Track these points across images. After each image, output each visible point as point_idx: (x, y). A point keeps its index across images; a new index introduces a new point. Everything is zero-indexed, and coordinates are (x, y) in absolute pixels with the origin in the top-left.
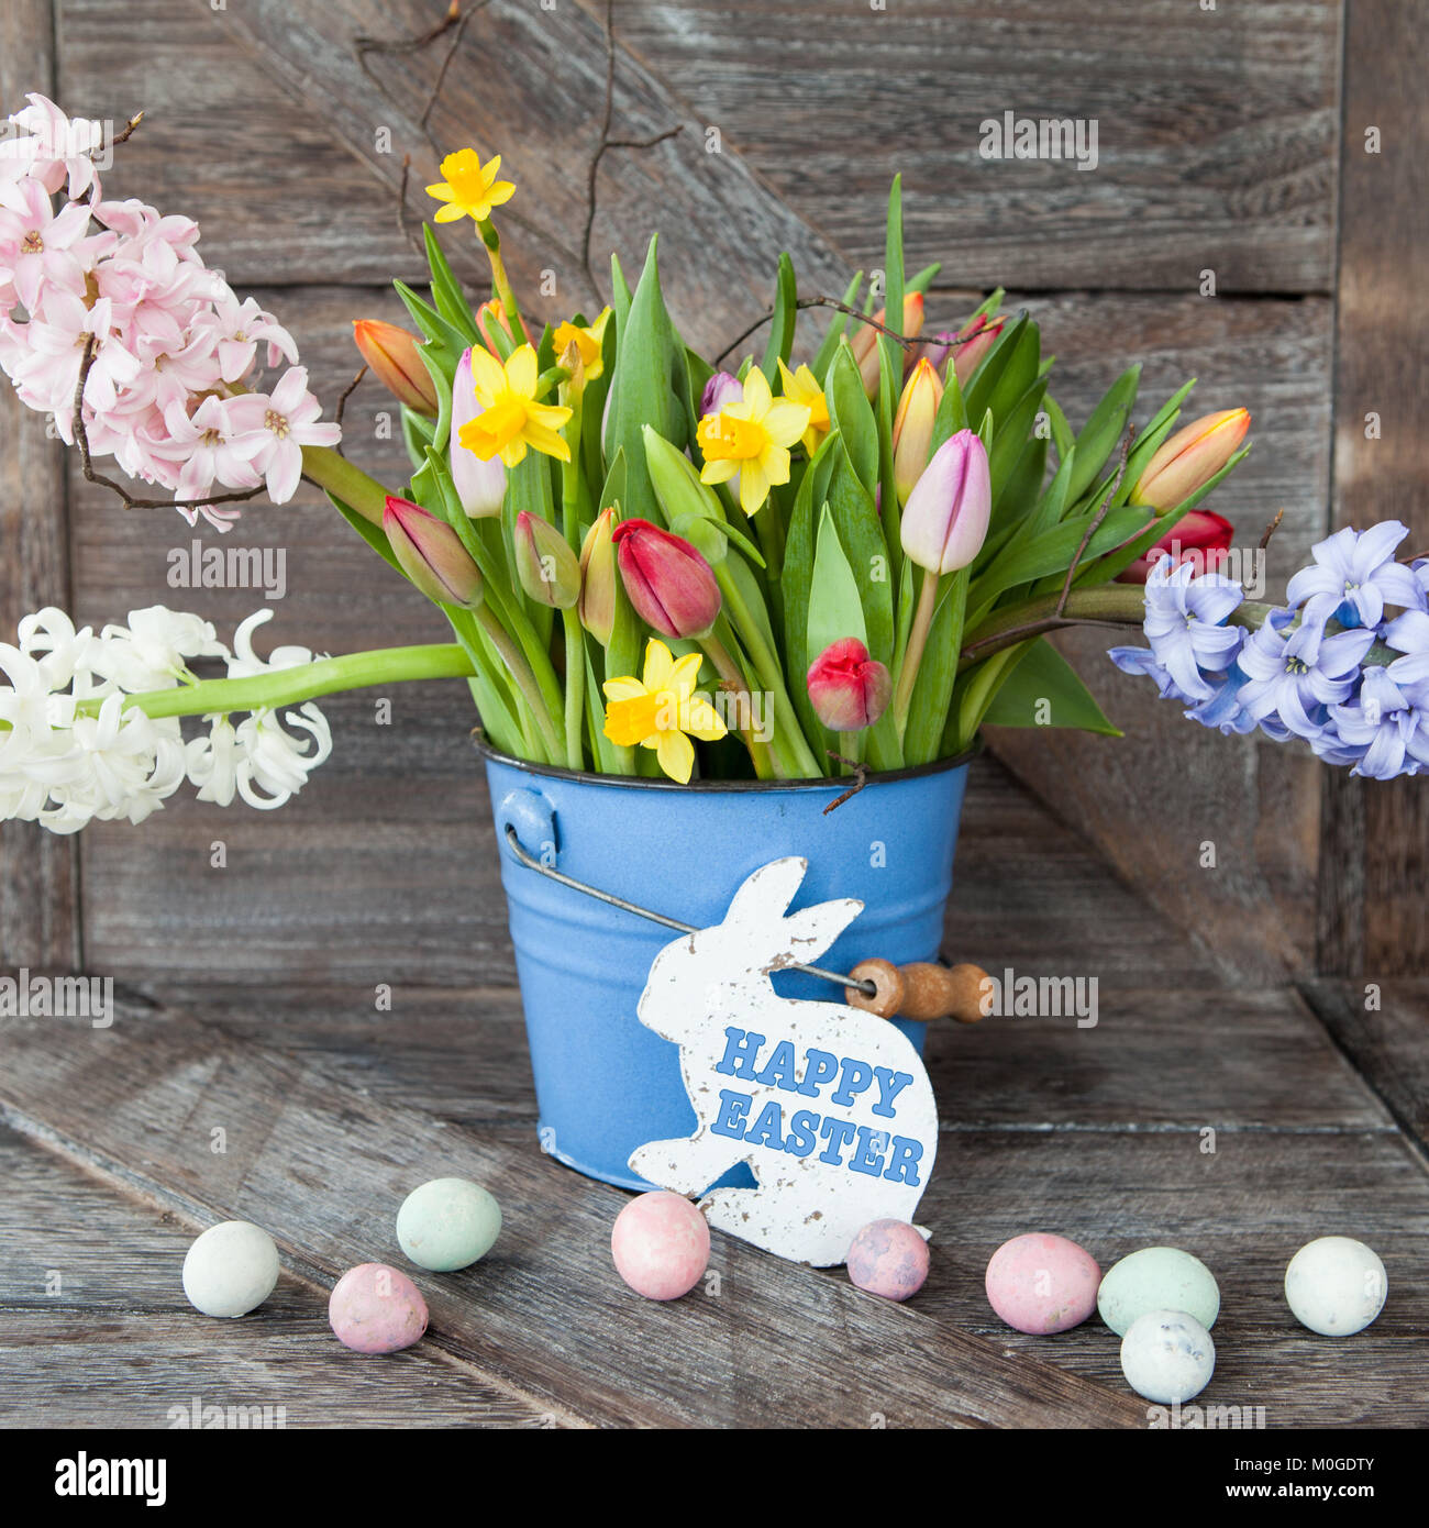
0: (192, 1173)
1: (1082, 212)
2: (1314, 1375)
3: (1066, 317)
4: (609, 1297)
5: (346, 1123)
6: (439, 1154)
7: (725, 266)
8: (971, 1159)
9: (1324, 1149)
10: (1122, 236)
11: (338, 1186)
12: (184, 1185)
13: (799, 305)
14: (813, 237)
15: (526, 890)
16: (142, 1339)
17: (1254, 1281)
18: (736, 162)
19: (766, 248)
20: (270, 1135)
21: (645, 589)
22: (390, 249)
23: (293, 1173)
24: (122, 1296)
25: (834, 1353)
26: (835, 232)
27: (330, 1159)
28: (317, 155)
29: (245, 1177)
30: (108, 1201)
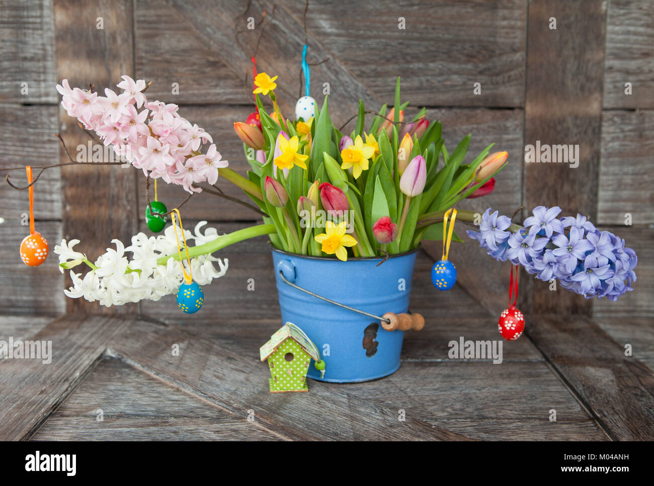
0: (184, 376)
1: (448, 83)
2: (523, 432)
3: (443, 114)
4: (314, 412)
5: (229, 360)
6: (258, 370)
7: (340, 99)
8: (418, 370)
9: (523, 366)
10: (460, 90)
11: (229, 379)
12: (182, 380)
13: (365, 113)
14: (366, 90)
15: (284, 290)
16: (175, 425)
17: (504, 405)
18: (343, 68)
19: (352, 94)
20: (206, 364)
21: (329, 203)
22: (237, 93)
23: (215, 376)
24: (167, 413)
25: (382, 427)
26: (373, 89)
27: (225, 371)
28: (214, 64)
29: (200, 377)
30: (159, 385)
